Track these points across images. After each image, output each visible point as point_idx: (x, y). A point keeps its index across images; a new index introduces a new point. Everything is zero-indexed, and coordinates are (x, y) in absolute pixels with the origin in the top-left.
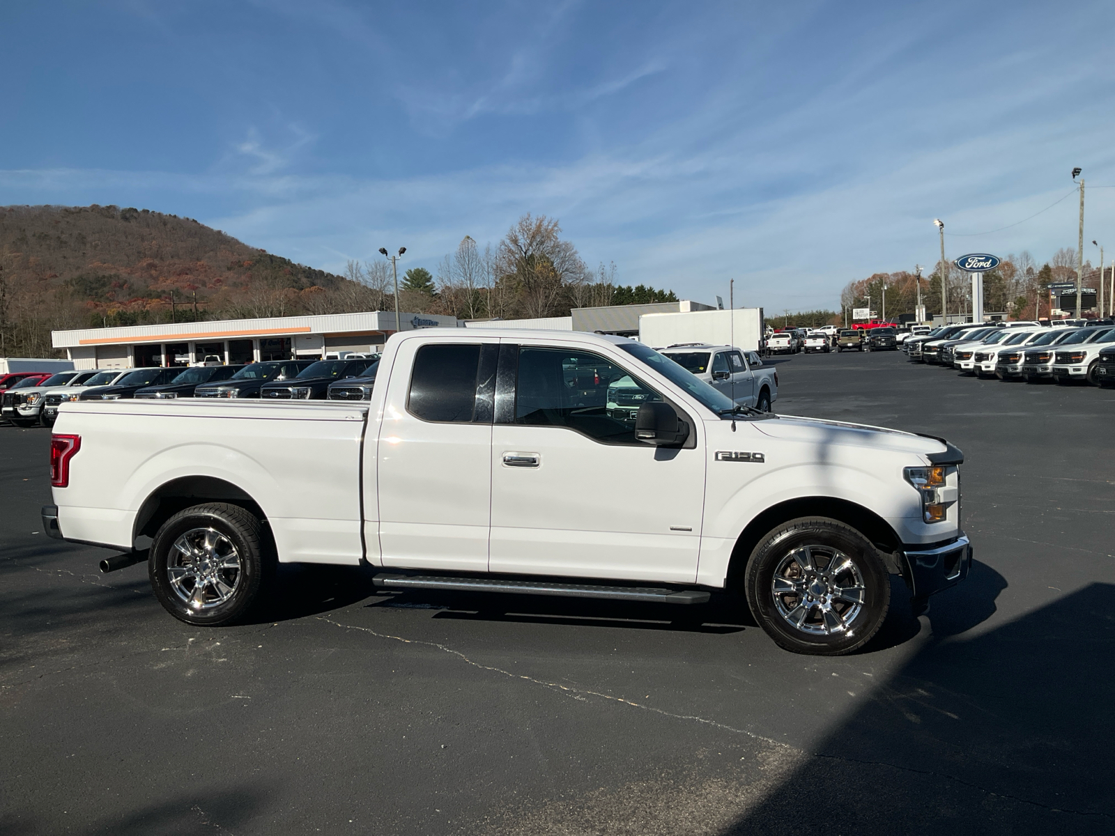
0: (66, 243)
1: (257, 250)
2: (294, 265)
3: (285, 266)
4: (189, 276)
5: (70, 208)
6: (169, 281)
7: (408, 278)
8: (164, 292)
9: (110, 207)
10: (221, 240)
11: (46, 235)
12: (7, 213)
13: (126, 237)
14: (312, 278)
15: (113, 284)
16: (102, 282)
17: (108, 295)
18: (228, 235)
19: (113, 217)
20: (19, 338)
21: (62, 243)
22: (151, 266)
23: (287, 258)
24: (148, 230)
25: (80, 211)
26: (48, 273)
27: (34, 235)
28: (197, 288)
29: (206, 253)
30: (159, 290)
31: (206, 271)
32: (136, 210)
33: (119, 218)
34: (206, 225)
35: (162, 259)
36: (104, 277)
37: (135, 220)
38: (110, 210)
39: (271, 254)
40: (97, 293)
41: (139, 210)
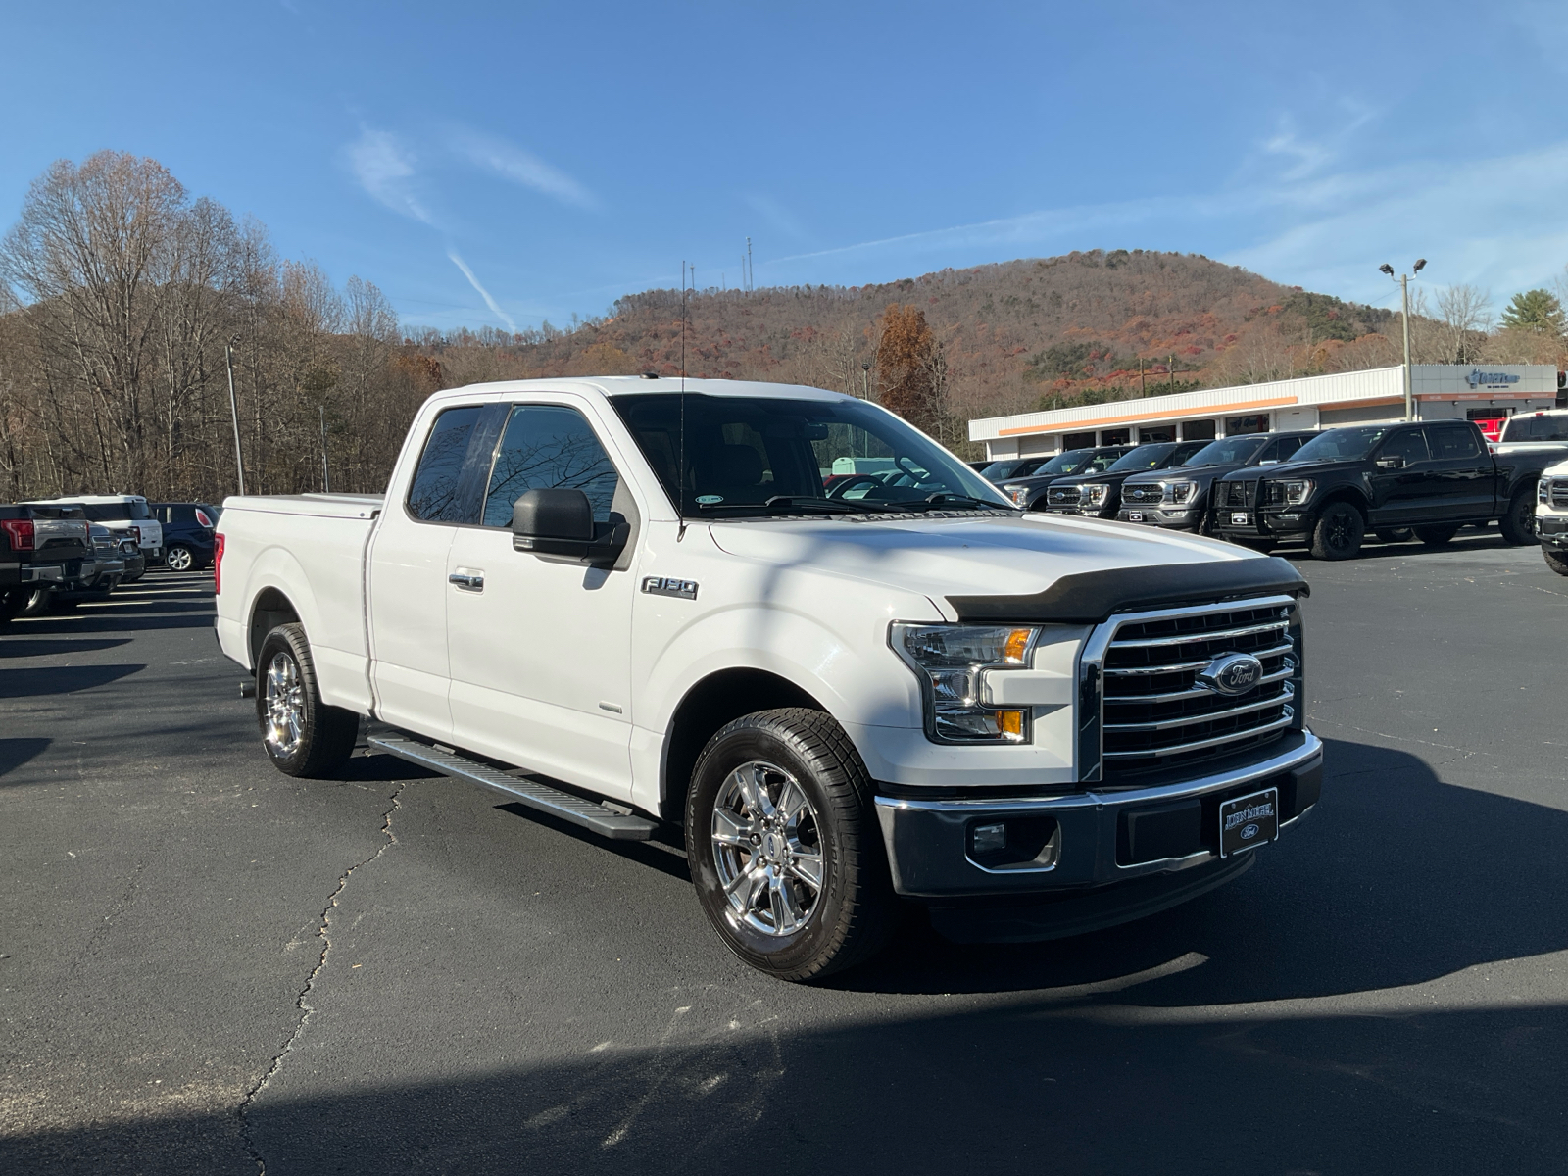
0: (1038, 306)
1: (1289, 288)
2: (1345, 305)
3: (1330, 308)
4: (1190, 336)
5: (1044, 260)
6: (1164, 345)
7: (1515, 308)
8: (1156, 360)
9: (1094, 251)
10: (1239, 279)
11: (1015, 299)
12: (972, 276)
13: (1112, 290)
14: (1371, 321)
15: (1091, 355)
16: (1078, 353)
17: (1085, 370)
18: (1249, 271)
19: (1096, 265)
20: (959, 432)
21: (1033, 306)
22: (1143, 326)
23: (1333, 296)
24: (1139, 277)
25: (1056, 262)
26: (1016, 346)
27: (1001, 301)
28: (1200, 351)
29: (1215, 299)
30: (1150, 359)
31: (1214, 326)
32: (1125, 252)
33: (1104, 265)
34: (1218, 261)
35: (1156, 315)
36: (1081, 346)
37: (1122, 266)
38: (1093, 257)
39: (1309, 292)
40: (1071, 368)
41: (1130, 251)
